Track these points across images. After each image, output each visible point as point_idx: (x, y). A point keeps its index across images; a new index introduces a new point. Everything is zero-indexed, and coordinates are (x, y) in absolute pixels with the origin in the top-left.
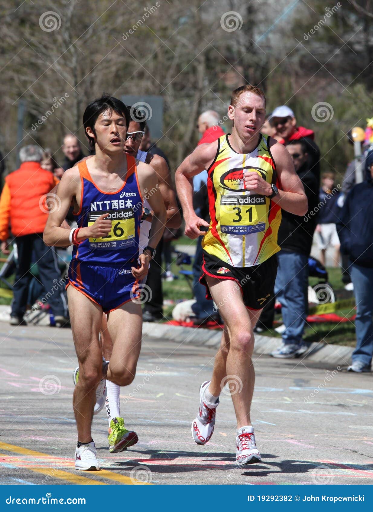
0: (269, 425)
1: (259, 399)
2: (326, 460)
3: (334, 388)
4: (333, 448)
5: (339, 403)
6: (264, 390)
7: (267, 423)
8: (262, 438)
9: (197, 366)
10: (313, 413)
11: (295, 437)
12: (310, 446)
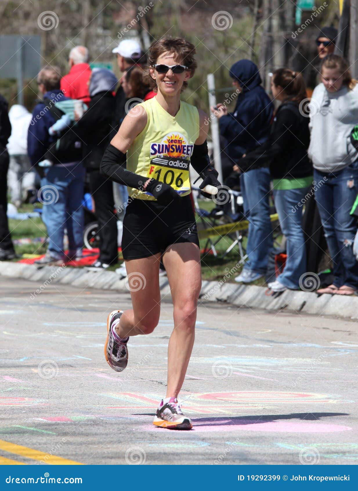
0: (85, 359)
1: (86, 334)
2: (128, 393)
3: (166, 321)
4: (140, 380)
5: (165, 336)
6: (94, 325)
7: (83, 358)
8: (73, 373)
9: (37, 304)
10: (133, 346)
11: (106, 371)
12: (117, 379)
